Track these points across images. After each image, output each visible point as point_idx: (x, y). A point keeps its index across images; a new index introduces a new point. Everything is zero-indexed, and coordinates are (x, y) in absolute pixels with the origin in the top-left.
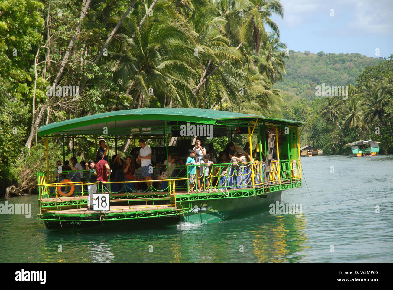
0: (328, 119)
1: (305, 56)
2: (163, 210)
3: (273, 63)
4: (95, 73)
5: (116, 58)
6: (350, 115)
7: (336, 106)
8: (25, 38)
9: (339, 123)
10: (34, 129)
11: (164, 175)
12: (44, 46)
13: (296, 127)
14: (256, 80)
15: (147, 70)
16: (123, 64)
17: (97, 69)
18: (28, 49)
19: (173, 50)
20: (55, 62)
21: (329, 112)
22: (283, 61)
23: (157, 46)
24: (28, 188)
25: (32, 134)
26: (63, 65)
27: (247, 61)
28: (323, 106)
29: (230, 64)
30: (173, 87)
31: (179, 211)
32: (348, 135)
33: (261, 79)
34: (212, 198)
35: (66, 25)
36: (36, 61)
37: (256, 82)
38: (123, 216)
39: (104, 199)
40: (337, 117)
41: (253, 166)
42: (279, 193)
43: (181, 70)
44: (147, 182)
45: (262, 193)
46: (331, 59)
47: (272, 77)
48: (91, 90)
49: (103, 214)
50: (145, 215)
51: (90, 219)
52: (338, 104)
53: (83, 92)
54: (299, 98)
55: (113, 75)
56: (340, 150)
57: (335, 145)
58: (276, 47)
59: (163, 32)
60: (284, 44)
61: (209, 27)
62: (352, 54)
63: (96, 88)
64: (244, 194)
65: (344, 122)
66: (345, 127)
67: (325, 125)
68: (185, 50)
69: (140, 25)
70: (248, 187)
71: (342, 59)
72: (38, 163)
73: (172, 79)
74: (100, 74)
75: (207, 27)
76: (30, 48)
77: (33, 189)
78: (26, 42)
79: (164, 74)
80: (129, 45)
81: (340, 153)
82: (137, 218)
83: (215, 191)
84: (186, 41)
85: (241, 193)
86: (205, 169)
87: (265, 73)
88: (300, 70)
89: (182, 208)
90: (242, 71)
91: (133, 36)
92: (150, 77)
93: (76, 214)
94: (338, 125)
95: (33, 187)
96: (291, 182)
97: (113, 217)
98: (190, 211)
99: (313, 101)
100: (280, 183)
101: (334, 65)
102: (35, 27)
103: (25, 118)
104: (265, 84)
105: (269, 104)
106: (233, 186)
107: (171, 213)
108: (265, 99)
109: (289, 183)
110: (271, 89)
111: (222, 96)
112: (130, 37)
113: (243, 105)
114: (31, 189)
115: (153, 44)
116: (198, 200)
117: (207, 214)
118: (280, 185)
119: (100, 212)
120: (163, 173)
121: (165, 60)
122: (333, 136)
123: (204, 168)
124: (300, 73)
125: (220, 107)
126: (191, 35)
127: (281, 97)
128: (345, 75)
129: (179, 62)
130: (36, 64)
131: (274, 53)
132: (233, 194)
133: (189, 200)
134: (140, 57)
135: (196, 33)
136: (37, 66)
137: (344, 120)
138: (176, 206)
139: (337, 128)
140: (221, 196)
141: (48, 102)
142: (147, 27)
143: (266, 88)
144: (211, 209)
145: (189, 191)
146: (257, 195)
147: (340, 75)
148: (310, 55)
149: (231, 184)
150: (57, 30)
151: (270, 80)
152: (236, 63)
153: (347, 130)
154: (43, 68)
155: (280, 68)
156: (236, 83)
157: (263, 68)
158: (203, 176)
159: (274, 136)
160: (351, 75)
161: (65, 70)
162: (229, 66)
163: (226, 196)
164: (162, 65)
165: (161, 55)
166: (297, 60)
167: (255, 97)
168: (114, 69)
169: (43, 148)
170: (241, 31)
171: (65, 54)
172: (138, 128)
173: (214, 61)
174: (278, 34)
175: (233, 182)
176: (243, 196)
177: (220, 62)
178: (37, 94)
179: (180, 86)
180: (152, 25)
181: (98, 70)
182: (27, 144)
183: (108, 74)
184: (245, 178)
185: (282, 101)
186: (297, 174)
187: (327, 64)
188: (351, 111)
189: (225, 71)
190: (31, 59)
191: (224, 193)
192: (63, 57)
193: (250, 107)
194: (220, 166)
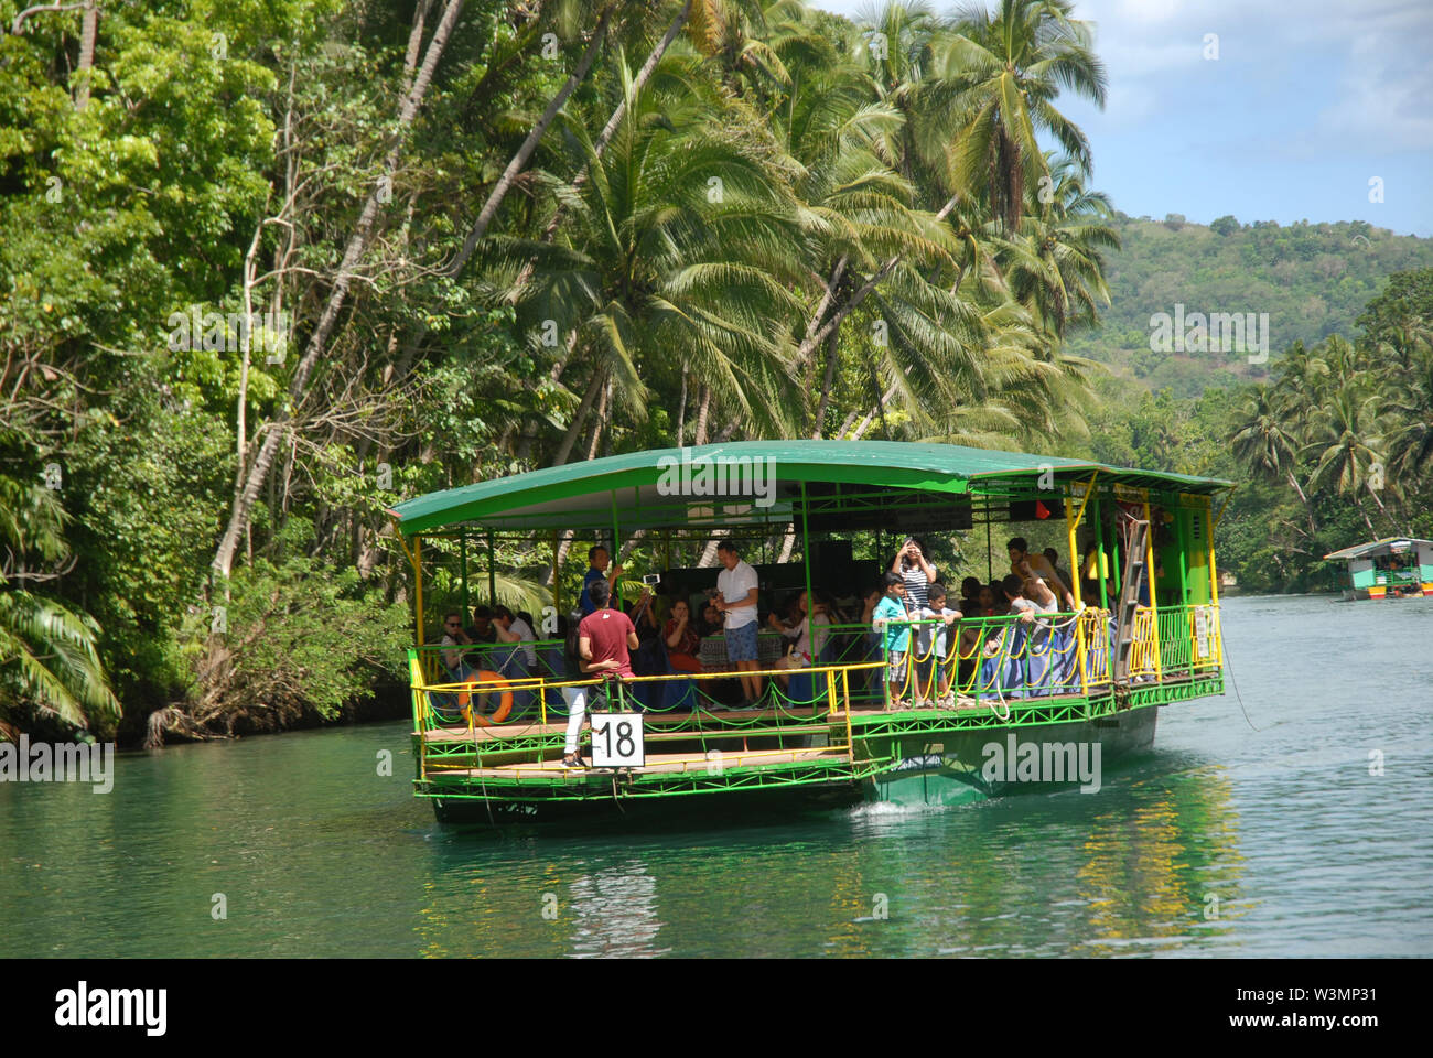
0: (1259, 464)
1: (1167, 234)
2: (813, 763)
3: (1062, 265)
4: (452, 310)
5: (519, 254)
6: (1336, 449)
7: (1287, 415)
8: (213, 193)
9: (1297, 477)
10: (243, 509)
11: (797, 655)
12: (277, 219)
13: (1204, 497)
14: (1001, 326)
15: (630, 298)
16: (548, 276)
17: (458, 295)
18: (221, 228)
19: (719, 227)
20: (316, 273)
21: (1259, 437)
22: (1097, 258)
23: (667, 213)
24: (222, 715)
25: (235, 526)
26: (342, 285)
27: (970, 257)
28: (1239, 414)
29: (913, 270)
30: (721, 356)
31: (862, 768)
32: (1330, 520)
33: (1018, 323)
34: (958, 728)
35: (352, 144)
36: (249, 270)
37: (1003, 332)
38: (687, 784)
39: (624, 730)
40: (1289, 455)
41: (1081, 625)
42: (1150, 715)
43: (748, 296)
44: (744, 677)
45: (1108, 713)
46: (1263, 243)
47: (1058, 317)
48: (439, 372)
49: (623, 777)
50: (755, 781)
51: (581, 794)
52: (1294, 411)
53: (413, 376)
54: (1144, 387)
55: (514, 316)
56: (1302, 576)
57: (1282, 555)
58: (1071, 208)
59: (683, 164)
60: (1101, 198)
61: (843, 140)
62: (1341, 224)
63: (454, 361)
64: (1055, 714)
65: (1315, 475)
66: (1320, 491)
67: (1246, 486)
68: (763, 226)
69: (602, 140)
70: (1066, 691)
71: (1304, 244)
72: (259, 625)
73: (717, 326)
74: (469, 313)
75: (835, 144)
76: (227, 227)
77: (239, 718)
78: (216, 206)
79: (690, 312)
80: (565, 210)
81: (1303, 587)
82: (728, 788)
83: (964, 705)
84: (765, 194)
85: (1046, 712)
86: (938, 635)
87: (1032, 301)
88: (1149, 283)
89: (868, 758)
90: (953, 293)
91: (579, 178)
92: (642, 321)
93: (537, 777)
94: (1294, 483)
95: (241, 712)
96: (1193, 677)
97: (655, 786)
98: (893, 767)
99: (1201, 399)
100: (1160, 679)
101: (1273, 265)
102: (245, 152)
103: (220, 471)
104: (1033, 339)
105: (1049, 411)
106: (1019, 687)
107: (835, 774)
108: (1035, 392)
109: (1184, 682)
110: (1057, 357)
111: (884, 385)
112: (569, 182)
113: (959, 416)
114: (233, 716)
115: (652, 207)
116: (919, 731)
117: (944, 779)
118: (1161, 687)
119: (612, 771)
120: (791, 647)
121: (692, 263)
122: (1274, 525)
123: (933, 632)
124: (1150, 295)
125: (876, 424)
126: (779, 170)
127: (1091, 385)
128: (1317, 303)
129: (741, 269)
130: (249, 283)
131: (1067, 230)
132: (1021, 713)
133: (891, 733)
134: (604, 251)
135: (797, 163)
136: (252, 288)
137: (1316, 466)
138: (851, 752)
139: (1289, 496)
140: (986, 718)
141: (292, 415)
142: (628, 147)
143: (1038, 355)
144: (954, 760)
145: (889, 703)
146: (1095, 716)
147: (1296, 302)
148: (1188, 231)
149: (1012, 683)
150: (322, 164)
151: (1050, 326)
152: (935, 268)
153: (1328, 502)
154: (269, 293)
155: (1087, 283)
156: (936, 339)
157: (1026, 285)
158: (932, 657)
159: (1143, 528)
160: (1337, 303)
161: (347, 300)
162: (910, 280)
163: (1000, 722)
164: (682, 280)
165: (679, 244)
166: (1140, 247)
167: (999, 387)
168: (513, 295)
169: (274, 576)
170: (954, 155)
171: (351, 247)
172: (708, 506)
173: (855, 263)
174: (1086, 164)
175: (1019, 676)
176: (1052, 721)
177: (880, 263)
178: (250, 386)
179: (745, 354)
180: (647, 139)
181: (463, 301)
182: (217, 560)
183: (497, 314)
184: (1056, 662)
185: (1095, 397)
186: (1208, 651)
187: (1249, 262)
188: (1340, 435)
189: (896, 297)
190: (230, 263)
191: (994, 710)
192: (343, 257)
193: (983, 419)
194: (980, 623)
